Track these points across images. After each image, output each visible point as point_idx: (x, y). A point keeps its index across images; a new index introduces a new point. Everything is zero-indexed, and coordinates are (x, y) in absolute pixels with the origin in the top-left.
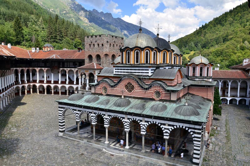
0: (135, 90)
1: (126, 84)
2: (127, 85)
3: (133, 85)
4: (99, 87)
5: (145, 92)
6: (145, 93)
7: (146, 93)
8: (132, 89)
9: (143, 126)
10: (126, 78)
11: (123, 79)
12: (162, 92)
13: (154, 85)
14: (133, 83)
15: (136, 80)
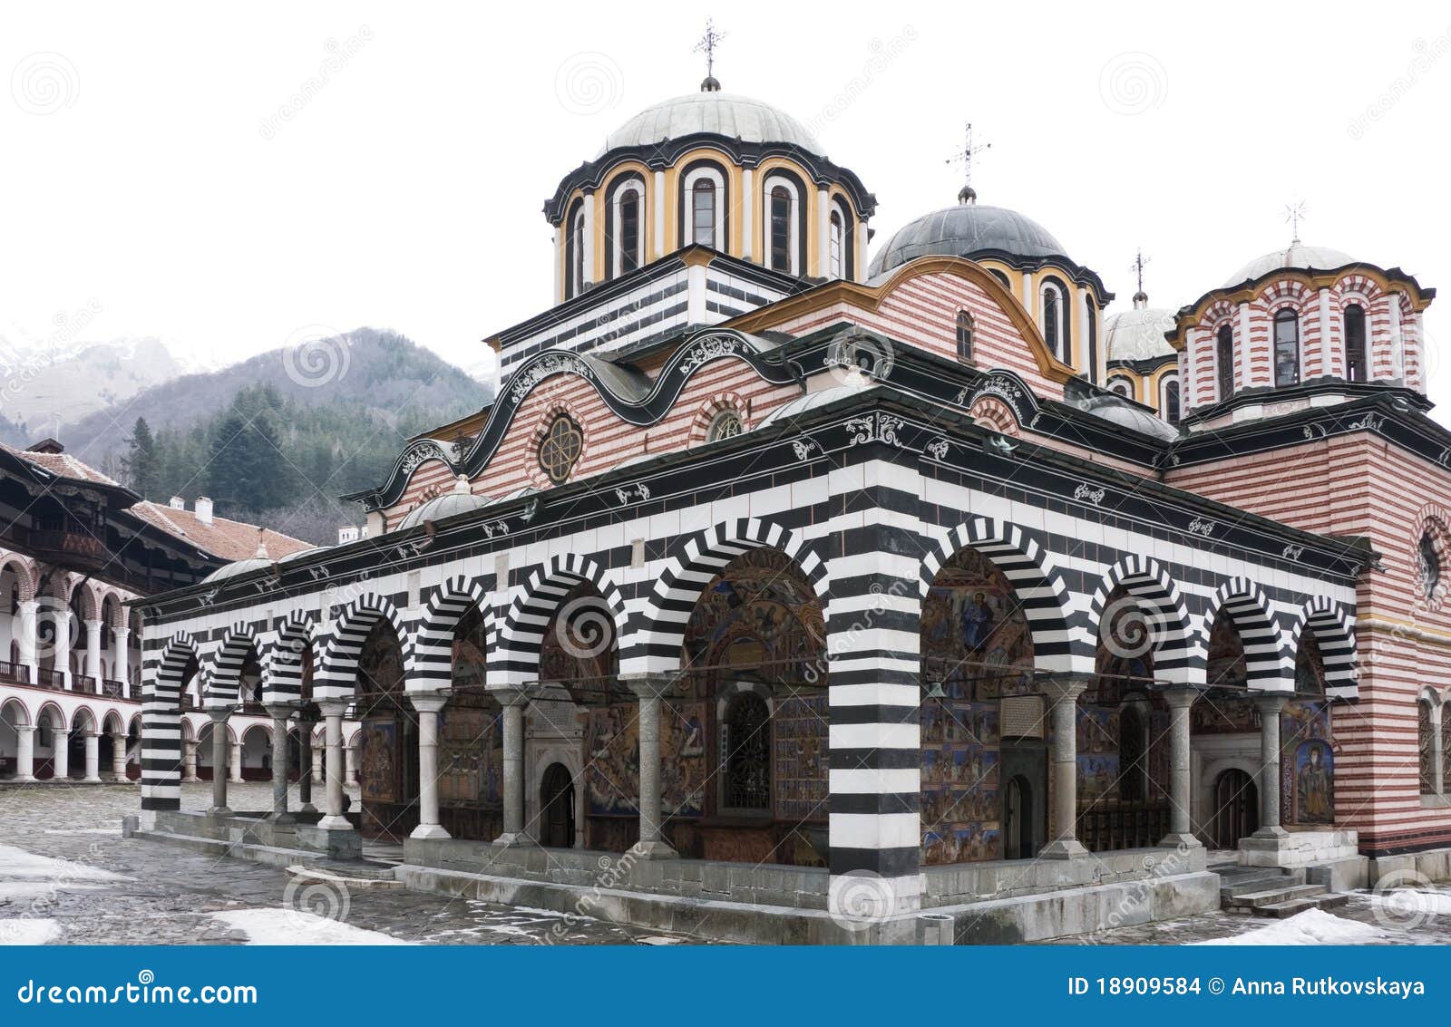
1: (541, 428)
2: (543, 437)
3: (574, 415)
4: (406, 506)
7: (650, 447)
8: (575, 451)
9: (501, 622)
10: (540, 383)
11: (522, 396)
12: (750, 402)
13: (695, 361)
14: (574, 404)
15: (588, 376)
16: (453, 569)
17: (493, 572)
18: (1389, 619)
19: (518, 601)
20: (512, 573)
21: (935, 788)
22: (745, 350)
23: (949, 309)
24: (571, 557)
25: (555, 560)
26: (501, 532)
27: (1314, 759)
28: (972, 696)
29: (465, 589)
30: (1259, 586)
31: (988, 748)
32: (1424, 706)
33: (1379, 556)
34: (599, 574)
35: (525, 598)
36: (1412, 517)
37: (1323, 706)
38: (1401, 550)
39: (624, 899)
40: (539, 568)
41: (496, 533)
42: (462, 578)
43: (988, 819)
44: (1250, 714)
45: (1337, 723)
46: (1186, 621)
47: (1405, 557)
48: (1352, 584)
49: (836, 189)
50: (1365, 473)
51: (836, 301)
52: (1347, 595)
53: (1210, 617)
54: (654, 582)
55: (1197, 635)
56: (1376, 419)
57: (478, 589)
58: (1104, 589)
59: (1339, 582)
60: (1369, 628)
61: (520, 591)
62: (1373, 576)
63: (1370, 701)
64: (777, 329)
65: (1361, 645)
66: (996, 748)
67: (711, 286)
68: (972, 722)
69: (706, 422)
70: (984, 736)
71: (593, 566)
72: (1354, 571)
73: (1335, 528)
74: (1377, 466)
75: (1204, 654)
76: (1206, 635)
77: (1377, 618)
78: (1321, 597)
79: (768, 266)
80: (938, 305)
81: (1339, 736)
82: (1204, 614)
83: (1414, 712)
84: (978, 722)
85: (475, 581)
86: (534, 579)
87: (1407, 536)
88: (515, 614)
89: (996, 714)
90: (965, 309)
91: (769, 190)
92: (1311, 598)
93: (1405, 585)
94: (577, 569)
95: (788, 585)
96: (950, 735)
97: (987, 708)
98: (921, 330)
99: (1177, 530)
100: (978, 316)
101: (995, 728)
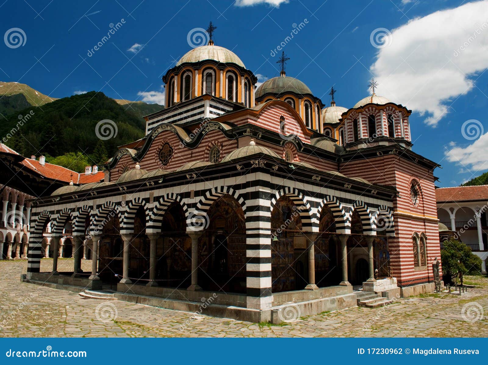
0: (175, 156)
1: (160, 147)
2: (161, 150)
3: (170, 144)
4: (117, 169)
5: (192, 153)
6: (192, 157)
7: (194, 155)
8: (170, 155)
9: (151, 213)
10: (160, 133)
11: (155, 137)
12: (222, 144)
13: (207, 130)
14: (171, 140)
15: (175, 132)
16: (136, 195)
17: (149, 197)
18: (403, 212)
19: (156, 207)
20: (154, 197)
21: (275, 266)
22: (221, 128)
23: (278, 116)
24: (172, 194)
25: (168, 195)
26: (152, 185)
27: (384, 256)
28: (286, 237)
29: (140, 202)
30: (365, 203)
31: (290, 253)
32: (414, 239)
33: (398, 192)
34: (181, 200)
35: (158, 206)
36: (408, 179)
37: (386, 239)
38: (405, 190)
39: (187, 304)
40: (163, 197)
41: (150, 185)
42: (139, 198)
43: (291, 276)
44: (366, 242)
45: (390, 244)
46: (345, 215)
47: (407, 192)
48: (391, 201)
49: (246, 76)
50: (394, 167)
51: (246, 114)
52: (391, 204)
53: (351, 213)
54: (197, 203)
55: (348, 219)
56: (396, 151)
57: (144, 202)
58: (321, 206)
59: (388, 200)
60: (397, 215)
61: (157, 203)
62: (398, 199)
63: (398, 238)
64: (230, 121)
65: (396, 220)
66: (292, 253)
67: (211, 106)
68: (286, 244)
69: (209, 149)
70: (289, 249)
71: (179, 197)
72: (392, 197)
73: (387, 183)
74: (397, 165)
75: (350, 225)
76: (350, 219)
77: (399, 211)
78: (383, 206)
79: (227, 99)
80: (275, 114)
81: (390, 249)
82: (349, 213)
83: (411, 241)
84: (287, 244)
85: (143, 199)
86: (161, 200)
87: (407, 185)
88: (155, 210)
89: (293, 241)
90: (282, 115)
91: (227, 76)
92: (380, 206)
93: (407, 201)
94: (174, 198)
95: (233, 203)
96: (279, 249)
97: (290, 240)
98: (270, 122)
99: (341, 187)
100: (286, 117)
101: (292, 246)
